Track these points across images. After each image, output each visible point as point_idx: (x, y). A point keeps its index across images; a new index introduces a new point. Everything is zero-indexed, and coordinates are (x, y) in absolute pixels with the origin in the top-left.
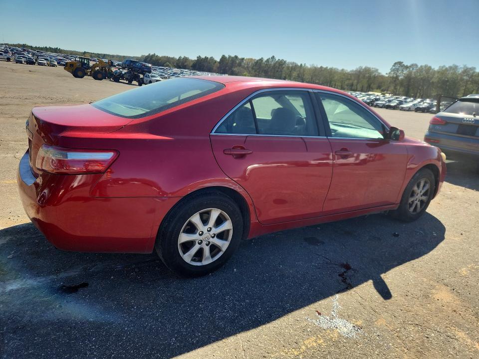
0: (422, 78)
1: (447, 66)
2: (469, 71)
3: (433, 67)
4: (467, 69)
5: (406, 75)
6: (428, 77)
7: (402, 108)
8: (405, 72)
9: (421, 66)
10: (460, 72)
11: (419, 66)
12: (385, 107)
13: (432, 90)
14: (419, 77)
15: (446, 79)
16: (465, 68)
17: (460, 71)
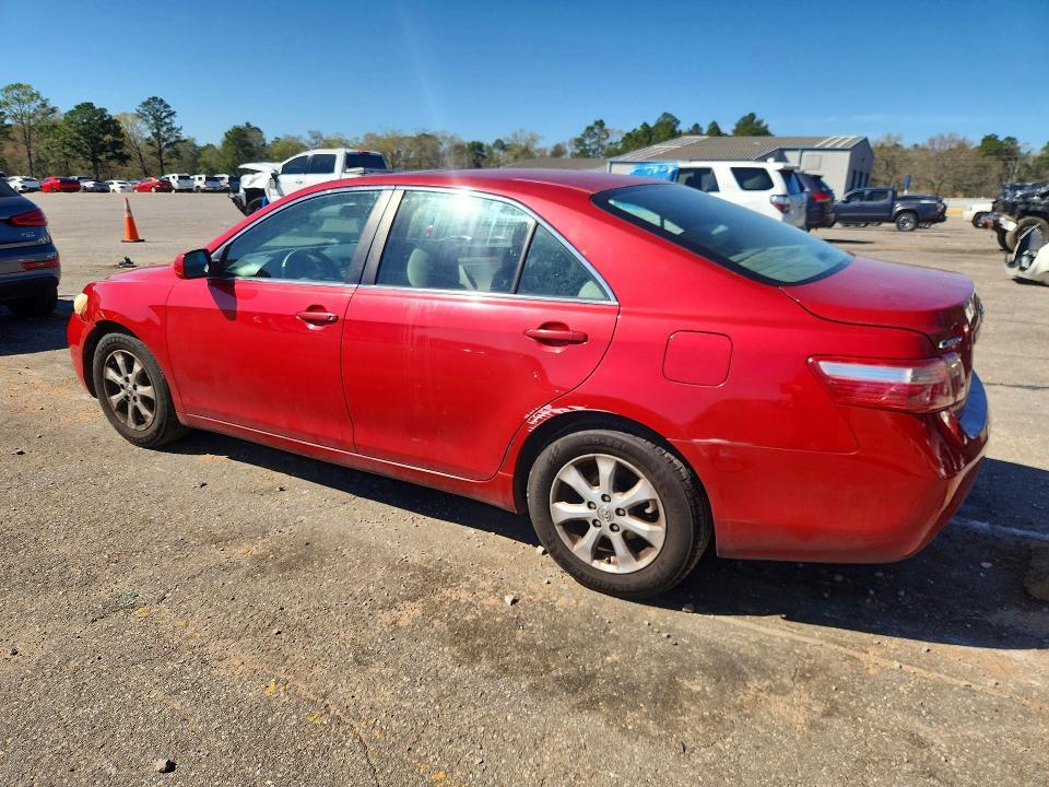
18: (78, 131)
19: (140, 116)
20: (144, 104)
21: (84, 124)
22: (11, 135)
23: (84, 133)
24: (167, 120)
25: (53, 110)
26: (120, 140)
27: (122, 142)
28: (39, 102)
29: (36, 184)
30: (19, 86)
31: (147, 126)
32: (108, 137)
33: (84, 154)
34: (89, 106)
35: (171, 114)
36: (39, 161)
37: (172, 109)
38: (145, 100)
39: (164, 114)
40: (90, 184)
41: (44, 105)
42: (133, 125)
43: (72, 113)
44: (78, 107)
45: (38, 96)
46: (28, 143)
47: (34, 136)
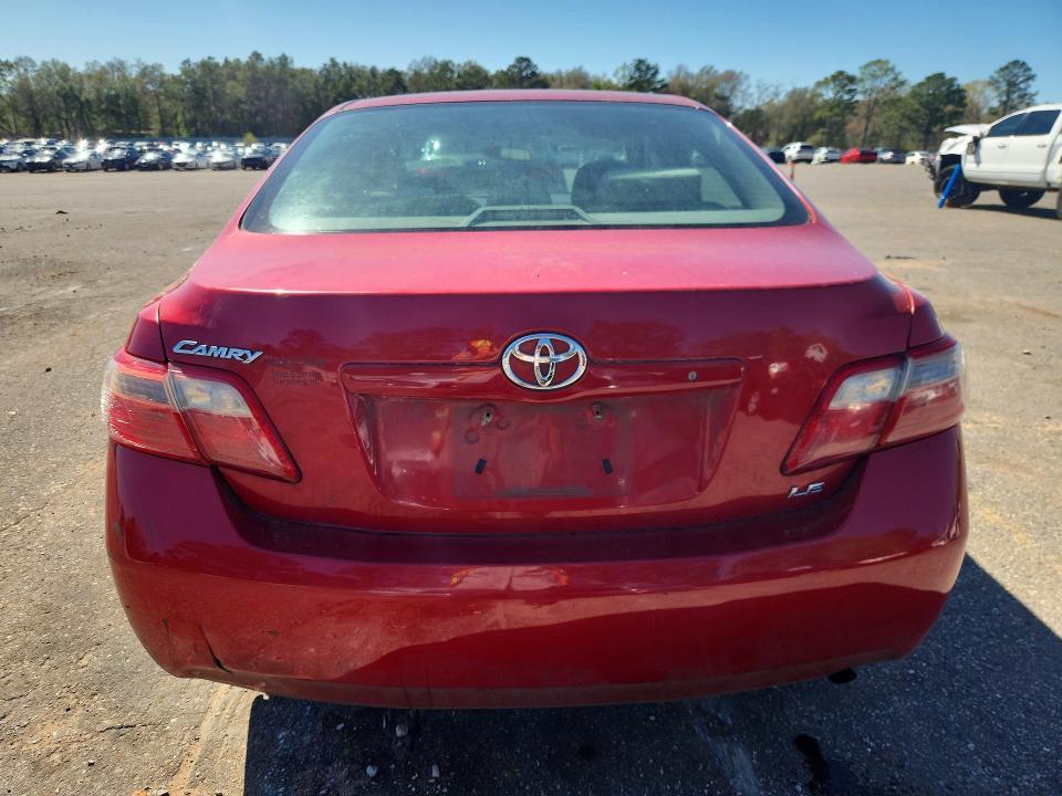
0: (58, 93)
1: (103, 63)
2: (152, 73)
3: (71, 66)
4: (146, 68)
5: (16, 87)
6: (71, 89)
7: (70, 165)
8: (9, 78)
9: (44, 64)
10: (133, 76)
11: (39, 63)
12: (24, 170)
13: (94, 119)
14: (50, 89)
15: (113, 93)
16: (142, 67)
17: (134, 73)
18: (921, 103)
19: (993, 83)
20: (1002, 70)
21: (929, 95)
22: (855, 111)
23: (926, 105)
24: (1022, 86)
25: (902, 83)
26: (961, 110)
27: (962, 113)
28: (892, 76)
29: (836, 156)
30: (879, 61)
31: (996, 94)
32: (950, 108)
33: (919, 126)
34: (941, 76)
35: (1031, 78)
36: (874, 134)
37: (1033, 72)
38: (1004, 64)
39: (1021, 79)
40: (888, 155)
41: (895, 79)
42: (982, 93)
43: (920, 85)
44: (928, 79)
45: (892, 69)
46: (868, 118)
47: (876, 110)
